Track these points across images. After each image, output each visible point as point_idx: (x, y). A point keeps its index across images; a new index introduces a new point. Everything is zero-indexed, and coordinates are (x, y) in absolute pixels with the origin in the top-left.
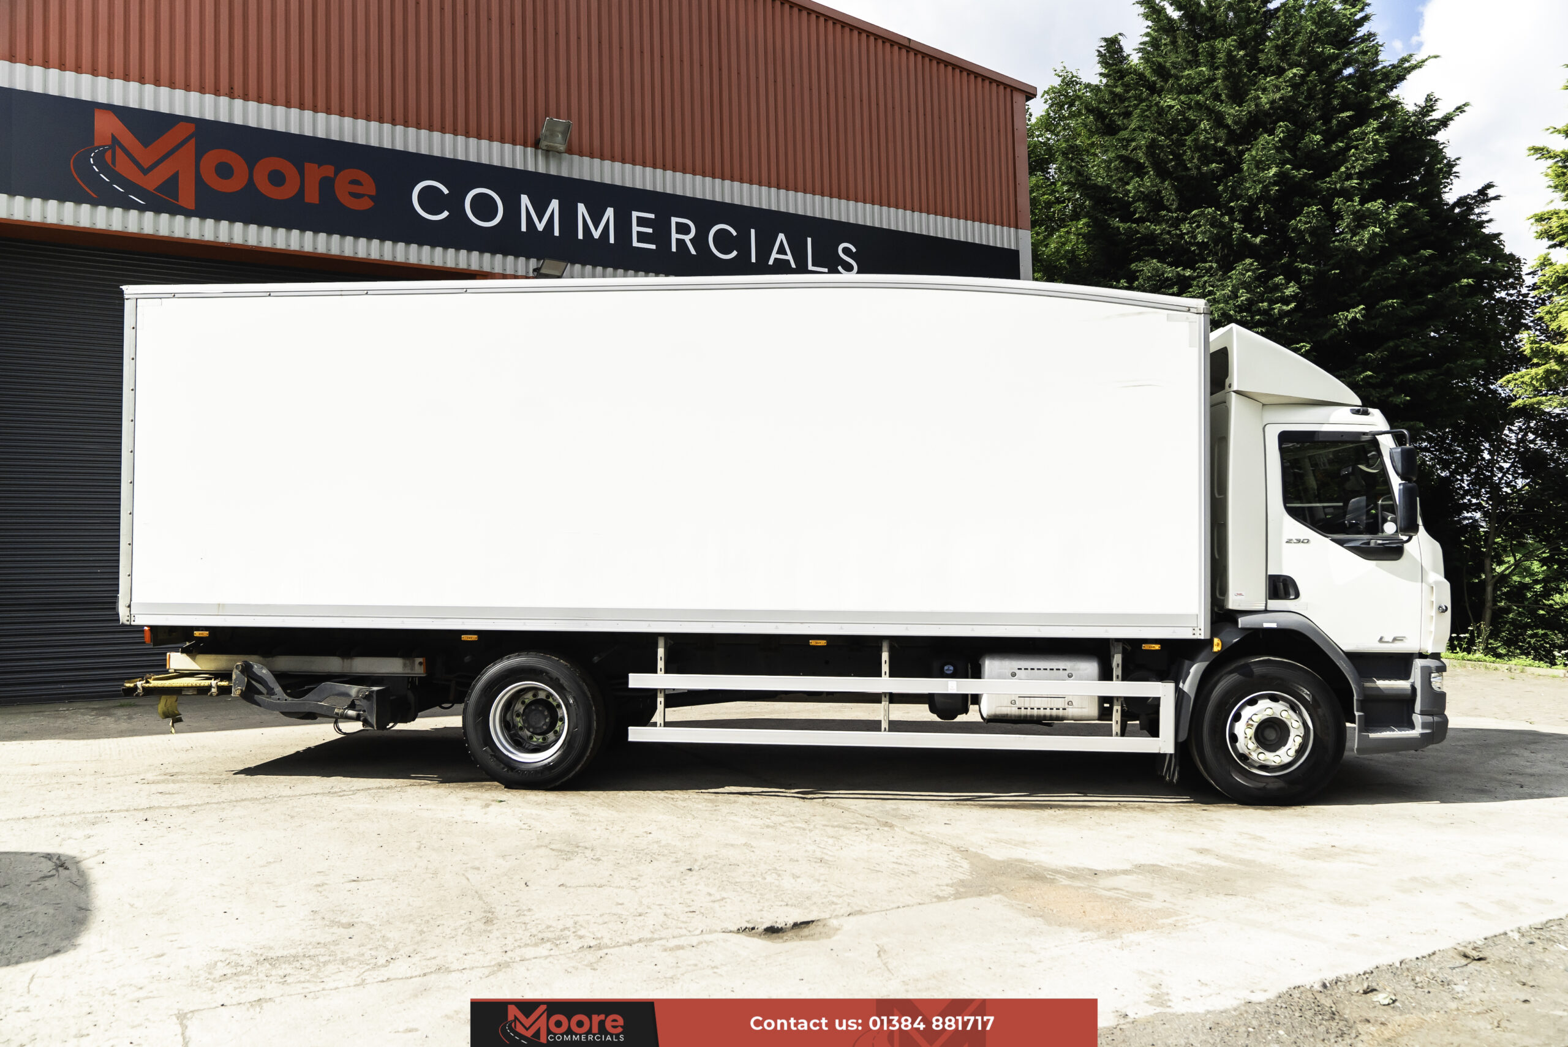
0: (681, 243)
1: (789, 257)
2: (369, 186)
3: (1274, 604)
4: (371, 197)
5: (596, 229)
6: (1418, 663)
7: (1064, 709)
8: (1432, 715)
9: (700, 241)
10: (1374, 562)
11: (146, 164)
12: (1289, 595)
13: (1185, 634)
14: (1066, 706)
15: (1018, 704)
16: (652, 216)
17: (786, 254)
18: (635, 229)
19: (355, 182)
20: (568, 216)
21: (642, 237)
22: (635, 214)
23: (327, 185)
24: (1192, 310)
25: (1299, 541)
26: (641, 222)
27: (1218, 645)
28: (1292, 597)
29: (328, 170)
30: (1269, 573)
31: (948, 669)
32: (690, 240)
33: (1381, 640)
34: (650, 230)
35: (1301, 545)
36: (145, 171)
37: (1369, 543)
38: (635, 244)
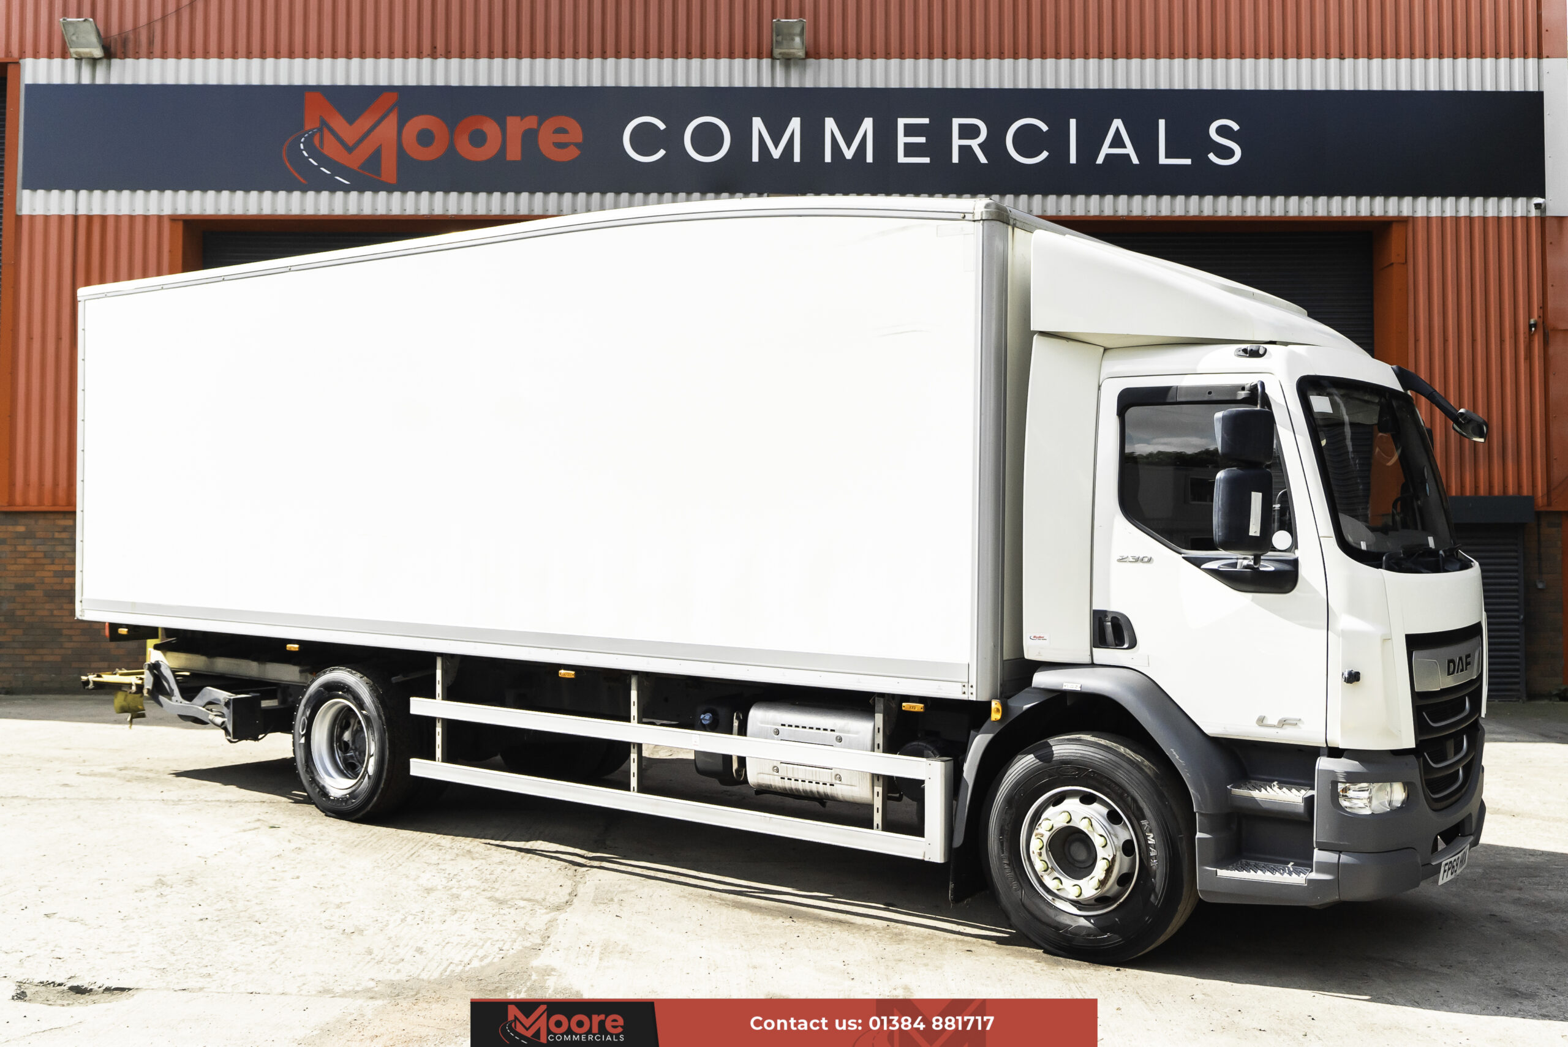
0: (965, 151)
1: (1129, 150)
2: (575, 133)
3: (1103, 655)
4: (577, 145)
5: (849, 147)
6: (1324, 763)
7: (832, 785)
8: (1338, 851)
9: (994, 145)
10: (1250, 595)
11: (350, 142)
12: (1123, 644)
13: (952, 691)
14: (834, 781)
15: (782, 773)
16: (926, 121)
17: (1124, 146)
18: (902, 140)
19: (561, 131)
20: (813, 136)
21: (910, 150)
22: (902, 122)
23: (530, 138)
24: (968, 217)
25: (1137, 560)
26: (910, 130)
27: (998, 710)
28: (1126, 646)
29: (531, 122)
30: (1095, 608)
31: (706, 718)
32: (980, 145)
33: (1261, 721)
34: (922, 140)
35: (1140, 564)
36: (350, 149)
37: (1235, 565)
38: (902, 159)
